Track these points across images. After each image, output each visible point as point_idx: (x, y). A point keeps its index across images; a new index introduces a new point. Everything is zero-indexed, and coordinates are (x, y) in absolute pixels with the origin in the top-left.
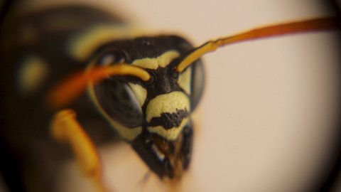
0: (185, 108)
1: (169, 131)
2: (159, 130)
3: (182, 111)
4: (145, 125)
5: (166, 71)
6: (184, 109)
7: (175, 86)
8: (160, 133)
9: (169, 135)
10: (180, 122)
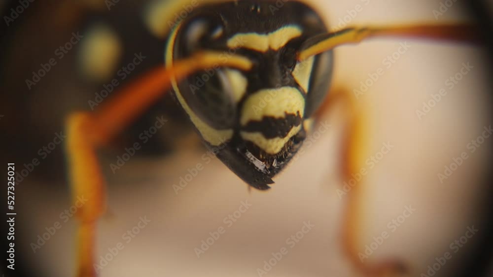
0: (298, 112)
1: (270, 142)
2: (256, 138)
3: (293, 115)
4: (237, 128)
5: (277, 56)
6: (295, 113)
7: (288, 79)
8: (257, 142)
9: (270, 146)
10: (288, 131)
